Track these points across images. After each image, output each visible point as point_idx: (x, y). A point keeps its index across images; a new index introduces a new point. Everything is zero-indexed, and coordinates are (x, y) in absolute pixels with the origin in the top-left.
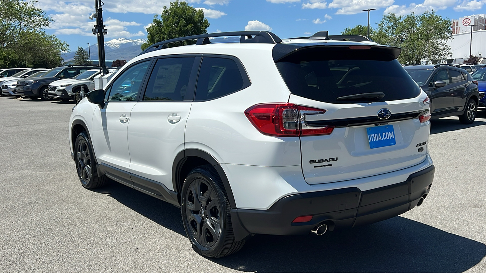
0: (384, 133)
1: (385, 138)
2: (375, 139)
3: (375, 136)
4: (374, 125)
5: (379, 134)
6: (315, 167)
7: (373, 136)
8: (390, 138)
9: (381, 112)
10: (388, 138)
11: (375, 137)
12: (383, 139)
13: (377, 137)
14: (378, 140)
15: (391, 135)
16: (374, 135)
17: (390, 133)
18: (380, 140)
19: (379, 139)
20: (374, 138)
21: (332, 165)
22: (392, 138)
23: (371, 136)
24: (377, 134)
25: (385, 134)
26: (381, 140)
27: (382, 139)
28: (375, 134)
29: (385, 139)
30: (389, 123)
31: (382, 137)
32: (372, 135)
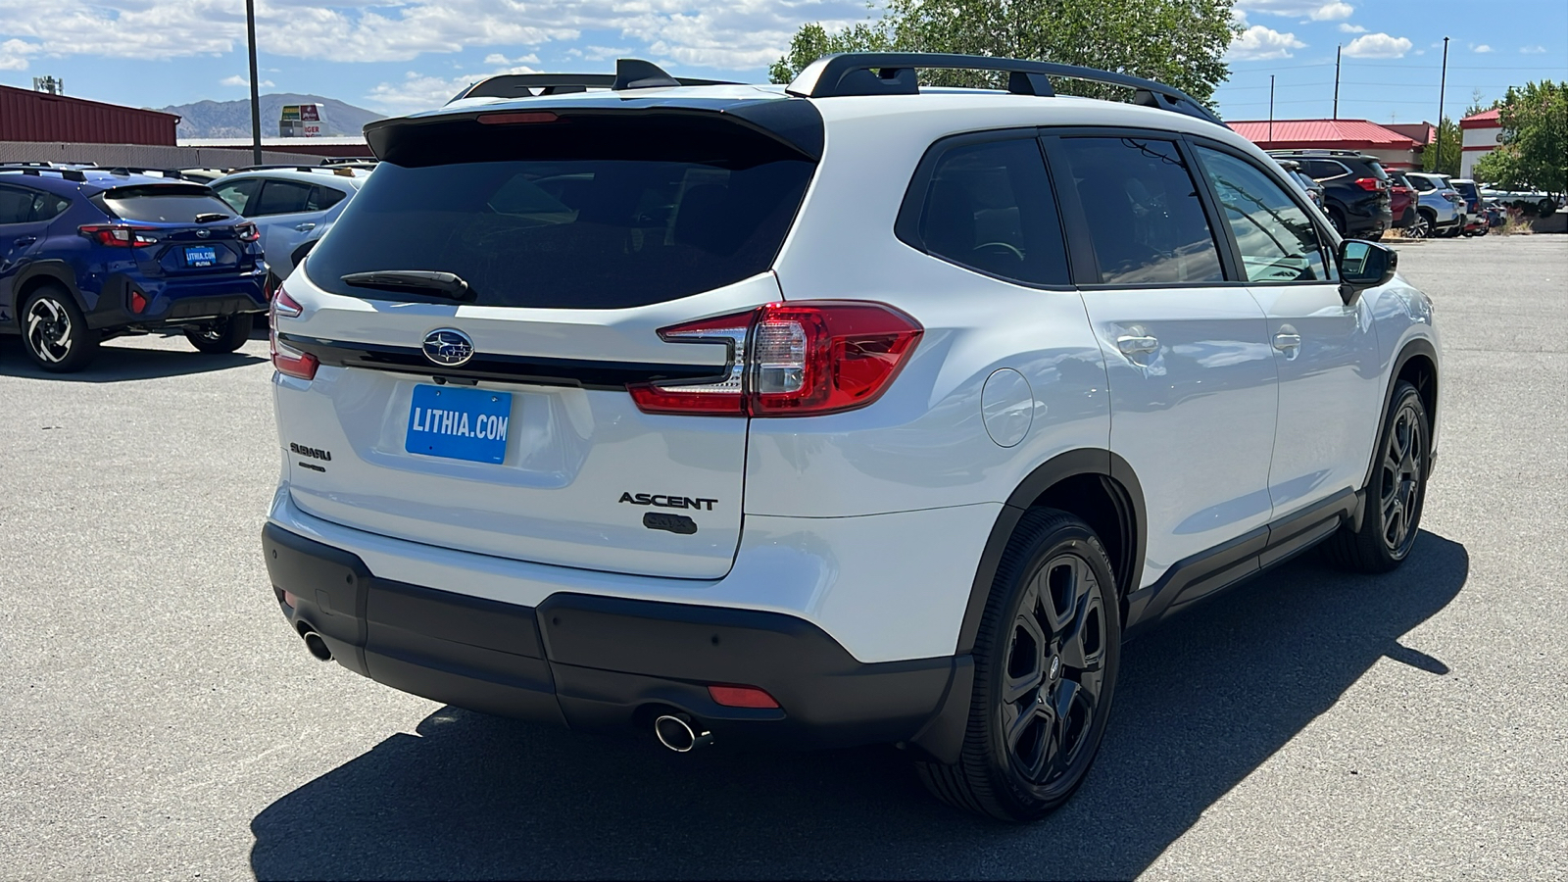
0: (483, 417)
1: (484, 433)
2: (447, 426)
3: (448, 419)
4: (431, 378)
5: (465, 415)
6: (301, 464)
7: (441, 417)
8: (498, 438)
9: (433, 338)
10: (491, 437)
11: (450, 423)
12: (475, 434)
13: (452, 423)
14: (455, 433)
15: (499, 428)
16: (446, 412)
17: (501, 418)
18: (463, 434)
19: (461, 430)
20: (445, 422)
21: (324, 471)
22: (501, 438)
23: (433, 416)
24: (457, 414)
25: (488, 419)
26: (467, 435)
27: (472, 435)
28: (451, 413)
29: (481, 436)
30: (480, 383)
31: (472, 428)
32: (441, 412)
